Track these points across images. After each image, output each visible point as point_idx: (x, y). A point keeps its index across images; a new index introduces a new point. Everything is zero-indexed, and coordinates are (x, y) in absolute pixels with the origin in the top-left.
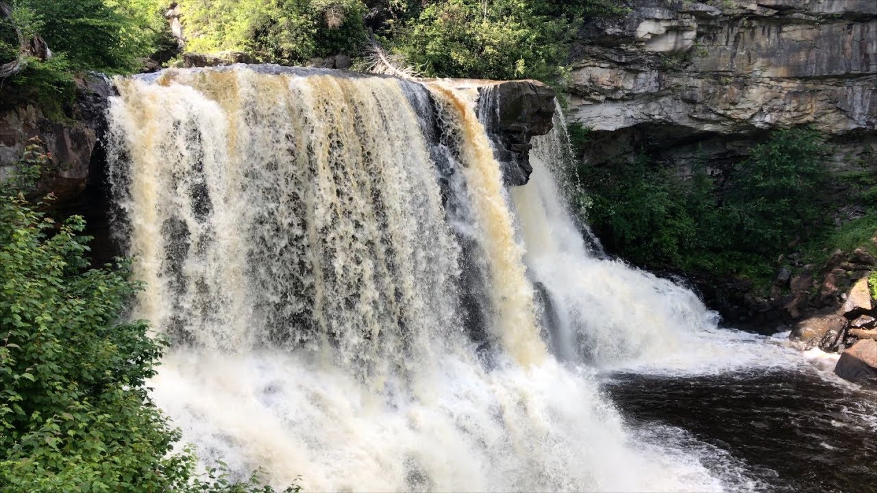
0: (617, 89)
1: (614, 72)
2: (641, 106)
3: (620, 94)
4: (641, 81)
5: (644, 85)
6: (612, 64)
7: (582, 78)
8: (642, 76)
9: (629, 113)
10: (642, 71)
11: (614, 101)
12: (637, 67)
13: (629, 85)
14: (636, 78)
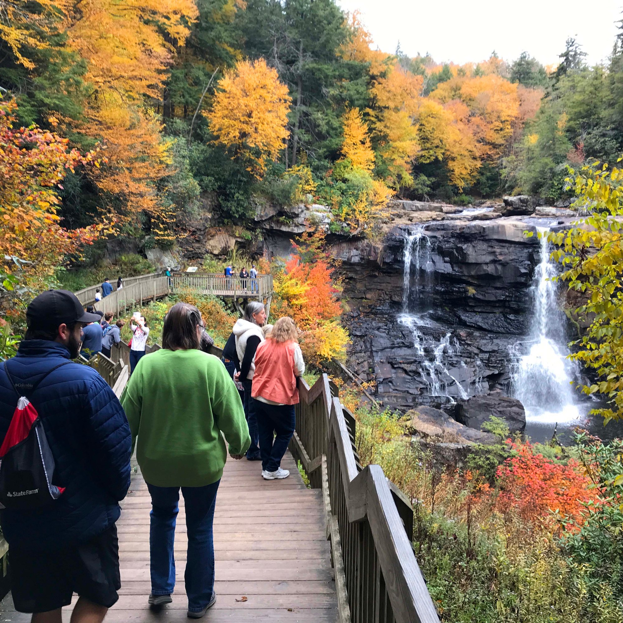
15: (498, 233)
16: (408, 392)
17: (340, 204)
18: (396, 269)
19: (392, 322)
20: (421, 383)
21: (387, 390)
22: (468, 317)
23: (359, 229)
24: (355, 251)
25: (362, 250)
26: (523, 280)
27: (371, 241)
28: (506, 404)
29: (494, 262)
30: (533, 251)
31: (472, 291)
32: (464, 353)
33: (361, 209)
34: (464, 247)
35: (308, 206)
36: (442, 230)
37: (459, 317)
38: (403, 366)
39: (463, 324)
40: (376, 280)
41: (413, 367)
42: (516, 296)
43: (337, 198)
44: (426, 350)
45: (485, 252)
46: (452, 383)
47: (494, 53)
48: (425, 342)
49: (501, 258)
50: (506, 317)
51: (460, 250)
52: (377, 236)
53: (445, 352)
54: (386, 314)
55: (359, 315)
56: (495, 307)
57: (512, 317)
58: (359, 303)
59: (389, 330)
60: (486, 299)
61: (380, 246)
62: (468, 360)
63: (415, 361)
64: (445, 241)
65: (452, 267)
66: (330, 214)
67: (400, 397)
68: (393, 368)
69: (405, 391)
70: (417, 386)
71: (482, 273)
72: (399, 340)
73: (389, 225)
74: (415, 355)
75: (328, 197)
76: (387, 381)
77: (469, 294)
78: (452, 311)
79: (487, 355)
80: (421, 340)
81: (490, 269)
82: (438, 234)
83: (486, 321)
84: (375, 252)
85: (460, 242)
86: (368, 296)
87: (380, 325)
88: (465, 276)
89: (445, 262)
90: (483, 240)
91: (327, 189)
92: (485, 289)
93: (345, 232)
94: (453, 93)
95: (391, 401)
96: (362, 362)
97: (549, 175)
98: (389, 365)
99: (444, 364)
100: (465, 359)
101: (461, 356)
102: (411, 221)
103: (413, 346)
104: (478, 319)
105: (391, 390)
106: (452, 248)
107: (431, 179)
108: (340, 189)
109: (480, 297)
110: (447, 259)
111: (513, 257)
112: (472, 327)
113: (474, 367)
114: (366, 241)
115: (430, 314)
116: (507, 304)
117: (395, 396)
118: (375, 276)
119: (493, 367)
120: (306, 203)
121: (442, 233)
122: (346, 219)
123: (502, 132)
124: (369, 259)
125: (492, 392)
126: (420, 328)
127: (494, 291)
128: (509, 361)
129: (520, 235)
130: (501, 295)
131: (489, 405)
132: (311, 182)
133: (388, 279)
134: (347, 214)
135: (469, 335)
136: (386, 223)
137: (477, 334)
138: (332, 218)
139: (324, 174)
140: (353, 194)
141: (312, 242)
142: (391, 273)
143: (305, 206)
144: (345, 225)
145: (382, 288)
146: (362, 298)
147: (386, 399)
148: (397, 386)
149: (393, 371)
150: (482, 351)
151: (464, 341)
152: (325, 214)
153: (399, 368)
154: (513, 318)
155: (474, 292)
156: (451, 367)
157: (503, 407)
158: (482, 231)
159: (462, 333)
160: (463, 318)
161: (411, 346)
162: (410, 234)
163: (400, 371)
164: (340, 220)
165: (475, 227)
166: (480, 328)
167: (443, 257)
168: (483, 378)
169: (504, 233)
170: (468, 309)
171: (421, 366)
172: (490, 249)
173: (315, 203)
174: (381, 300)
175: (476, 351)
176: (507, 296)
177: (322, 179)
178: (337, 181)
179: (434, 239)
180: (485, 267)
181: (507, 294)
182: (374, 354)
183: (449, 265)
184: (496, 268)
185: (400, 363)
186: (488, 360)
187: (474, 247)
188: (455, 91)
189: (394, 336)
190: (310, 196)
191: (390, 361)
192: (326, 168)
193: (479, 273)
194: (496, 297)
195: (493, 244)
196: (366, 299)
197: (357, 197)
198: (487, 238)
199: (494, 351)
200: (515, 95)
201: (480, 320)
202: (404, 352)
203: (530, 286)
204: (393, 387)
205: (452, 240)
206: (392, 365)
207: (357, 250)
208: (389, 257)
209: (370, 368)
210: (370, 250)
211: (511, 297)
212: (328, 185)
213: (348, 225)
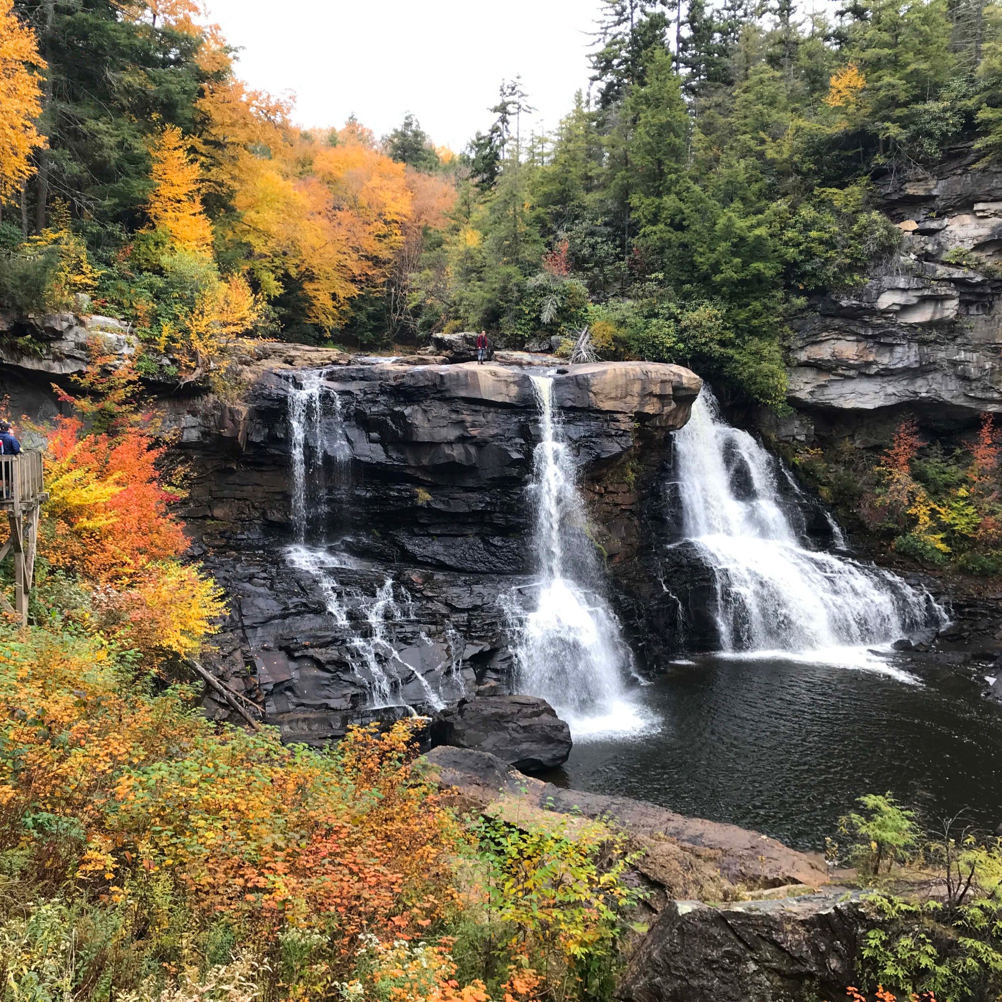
0: (868, 364)
1: (862, 345)
2: (905, 382)
3: (874, 370)
4: (898, 355)
5: (901, 360)
6: (860, 338)
7: (824, 352)
8: (899, 349)
9: (890, 390)
10: (899, 345)
11: (869, 376)
12: (889, 340)
13: (885, 360)
14: (891, 352)
15: (467, 386)
16: (327, 707)
17: (155, 319)
18: (274, 455)
19: (275, 563)
20: (353, 684)
21: (285, 708)
22: (419, 546)
23: (199, 371)
24: (189, 417)
25: (205, 417)
26: (515, 472)
27: (222, 397)
28: (530, 710)
29: (462, 439)
30: (527, 419)
31: (424, 496)
32: (423, 615)
33: (201, 330)
34: (407, 411)
35: (83, 318)
36: (361, 379)
37: (402, 548)
38: (311, 652)
39: (411, 560)
40: (231, 479)
41: (332, 653)
42: (503, 503)
43: (144, 305)
44: (350, 616)
45: (445, 422)
46: (409, 678)
47: (351, 118)
48: (346, 599)
49: (474, 432)
50: (486, 543)
51: (400, 418)
52: (233, 388)
53: (387, 616)
54: (259, 548)
55: (205, 552)
56: (464, 524)
57: (497, 541)
58: (199, 527)
59: (272, 579)
60: (452, 510)
61: (243, 409)
62: (433, 628)
63: (336, 640)
64: (368, 401)
65: (386, 451)
66: (133, 337)
67: (315, 721)
68: (292, 658)
69: (320, 706)
70: (346, 691)
71: (442, 461)
72: (295, 600)
73: (253, 367)
74: (334, 629)
75: (126, 303)
76: (282, 688)
77: (420, 502)
78: (385, 535)
79: (465, 616)
80: (339, 595)
81: (456, 453)
82: (353, 387)
83: (452, 551)
84: (233, 420)
85: (398, 403)
86: (218, 512)
87: (253, 570)
88: (409, 467)
89: (372, 441)
90: (439, 400)
91: (122, 285)
92: (446, 491)
93: (168, 377)
94: (300, 169)
95: (298, 732)
96: (230, 654)
97: (516, 294)
98: (283, 653)
99: (391, 641)
100: (426, 627)
101: (419, 622)
102: (291, 363)
103: (325, 609)
104: (435, 549)
105: (291, 707)
106: (384, 415)
107: (278, 309)
108: (151, 287)
109: (440, 506)
110: (375, 435)
111: (496, 431)
112: (427, 564)
113: (445, 641)
114: (212, 397)
115: (348, 545)
116: (487, 517)
117: (305, 720)
118: (232, 471)
119: (479, 638)
120: (77, 310)
121: (363, 384)
122: (168, 350)
123: (386, 241)
124: (220, 434)
125: (482, 687)
126: (333, 573)
127: (464, 495)
128: (504, 624)
129: (504, 390)
130: (477, 501)
131: (502, 716)
132: (86, 267)
133: (256, 477)
134: (171, 339)
135: (428, 579)
136: (247, 363)
137: (439, 576)
138: (137, 345)
139: (113, 254)
140: (181, 297)
141: (110, 388)
142: (262, 464)
143: (76, 317)
144: (166, 361)
145: (244, 495)
146: (205, 517)
147: (286, 728)
148: (305, 696)
149: (292, 665)
150: (455, 610)
151: (420, 591)
152: (123, 336)
153: (305, 657)
154: (499, 544)
155: (427, 496)
156: (403, 646)
157: (526, 716)
158: (438, 381)
159: (415, 575)
160: (410, 547)
161: (320, 609)
162: (299, 386)
163: (307, 664)
164: (155, 350)
165: (423, 373)
166: (442, 566)
167: (368, 432)
168: (464, 661)
169: (477, 386)
170: (416, 530)
171: (348, 650)
172: (454, 416)
173: (97, 313)
174: (243, 520)
175: (444, 610)
176: (487, 503)
177: (109, 265)
178: (141, 272)
179: (347, 397)
180: (448, 451)
181: (488, 499)
182: (249, 632)
183: (378, 447)
184: (467, 452)
185: (306, 647)
186: (469, 625)
187: (425, 411)
188: (303, 166)
189: (285, 591)
190: (85, 297)
191: (284, 644)
192: (117, 243)
193: (436, 462)
194: (469, 506)
195: (460, 406)
196: (213, 518)
197: (190, 303)
198: (447, 395)
199: (476, 608)
200: (402, 182)
201: (441, 550)
202: (309, 623)
203: (526, 483)
204: (295, 700)
205: (381, 398)
206: (289, 652)
207: (194, 416)
208: (258, 431)
209: (247, 664)
210: (222, 417)
211: (495, 505)
212: (123, 277)
213: (174, 361)
